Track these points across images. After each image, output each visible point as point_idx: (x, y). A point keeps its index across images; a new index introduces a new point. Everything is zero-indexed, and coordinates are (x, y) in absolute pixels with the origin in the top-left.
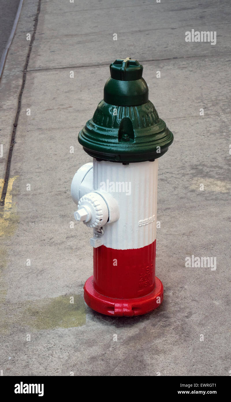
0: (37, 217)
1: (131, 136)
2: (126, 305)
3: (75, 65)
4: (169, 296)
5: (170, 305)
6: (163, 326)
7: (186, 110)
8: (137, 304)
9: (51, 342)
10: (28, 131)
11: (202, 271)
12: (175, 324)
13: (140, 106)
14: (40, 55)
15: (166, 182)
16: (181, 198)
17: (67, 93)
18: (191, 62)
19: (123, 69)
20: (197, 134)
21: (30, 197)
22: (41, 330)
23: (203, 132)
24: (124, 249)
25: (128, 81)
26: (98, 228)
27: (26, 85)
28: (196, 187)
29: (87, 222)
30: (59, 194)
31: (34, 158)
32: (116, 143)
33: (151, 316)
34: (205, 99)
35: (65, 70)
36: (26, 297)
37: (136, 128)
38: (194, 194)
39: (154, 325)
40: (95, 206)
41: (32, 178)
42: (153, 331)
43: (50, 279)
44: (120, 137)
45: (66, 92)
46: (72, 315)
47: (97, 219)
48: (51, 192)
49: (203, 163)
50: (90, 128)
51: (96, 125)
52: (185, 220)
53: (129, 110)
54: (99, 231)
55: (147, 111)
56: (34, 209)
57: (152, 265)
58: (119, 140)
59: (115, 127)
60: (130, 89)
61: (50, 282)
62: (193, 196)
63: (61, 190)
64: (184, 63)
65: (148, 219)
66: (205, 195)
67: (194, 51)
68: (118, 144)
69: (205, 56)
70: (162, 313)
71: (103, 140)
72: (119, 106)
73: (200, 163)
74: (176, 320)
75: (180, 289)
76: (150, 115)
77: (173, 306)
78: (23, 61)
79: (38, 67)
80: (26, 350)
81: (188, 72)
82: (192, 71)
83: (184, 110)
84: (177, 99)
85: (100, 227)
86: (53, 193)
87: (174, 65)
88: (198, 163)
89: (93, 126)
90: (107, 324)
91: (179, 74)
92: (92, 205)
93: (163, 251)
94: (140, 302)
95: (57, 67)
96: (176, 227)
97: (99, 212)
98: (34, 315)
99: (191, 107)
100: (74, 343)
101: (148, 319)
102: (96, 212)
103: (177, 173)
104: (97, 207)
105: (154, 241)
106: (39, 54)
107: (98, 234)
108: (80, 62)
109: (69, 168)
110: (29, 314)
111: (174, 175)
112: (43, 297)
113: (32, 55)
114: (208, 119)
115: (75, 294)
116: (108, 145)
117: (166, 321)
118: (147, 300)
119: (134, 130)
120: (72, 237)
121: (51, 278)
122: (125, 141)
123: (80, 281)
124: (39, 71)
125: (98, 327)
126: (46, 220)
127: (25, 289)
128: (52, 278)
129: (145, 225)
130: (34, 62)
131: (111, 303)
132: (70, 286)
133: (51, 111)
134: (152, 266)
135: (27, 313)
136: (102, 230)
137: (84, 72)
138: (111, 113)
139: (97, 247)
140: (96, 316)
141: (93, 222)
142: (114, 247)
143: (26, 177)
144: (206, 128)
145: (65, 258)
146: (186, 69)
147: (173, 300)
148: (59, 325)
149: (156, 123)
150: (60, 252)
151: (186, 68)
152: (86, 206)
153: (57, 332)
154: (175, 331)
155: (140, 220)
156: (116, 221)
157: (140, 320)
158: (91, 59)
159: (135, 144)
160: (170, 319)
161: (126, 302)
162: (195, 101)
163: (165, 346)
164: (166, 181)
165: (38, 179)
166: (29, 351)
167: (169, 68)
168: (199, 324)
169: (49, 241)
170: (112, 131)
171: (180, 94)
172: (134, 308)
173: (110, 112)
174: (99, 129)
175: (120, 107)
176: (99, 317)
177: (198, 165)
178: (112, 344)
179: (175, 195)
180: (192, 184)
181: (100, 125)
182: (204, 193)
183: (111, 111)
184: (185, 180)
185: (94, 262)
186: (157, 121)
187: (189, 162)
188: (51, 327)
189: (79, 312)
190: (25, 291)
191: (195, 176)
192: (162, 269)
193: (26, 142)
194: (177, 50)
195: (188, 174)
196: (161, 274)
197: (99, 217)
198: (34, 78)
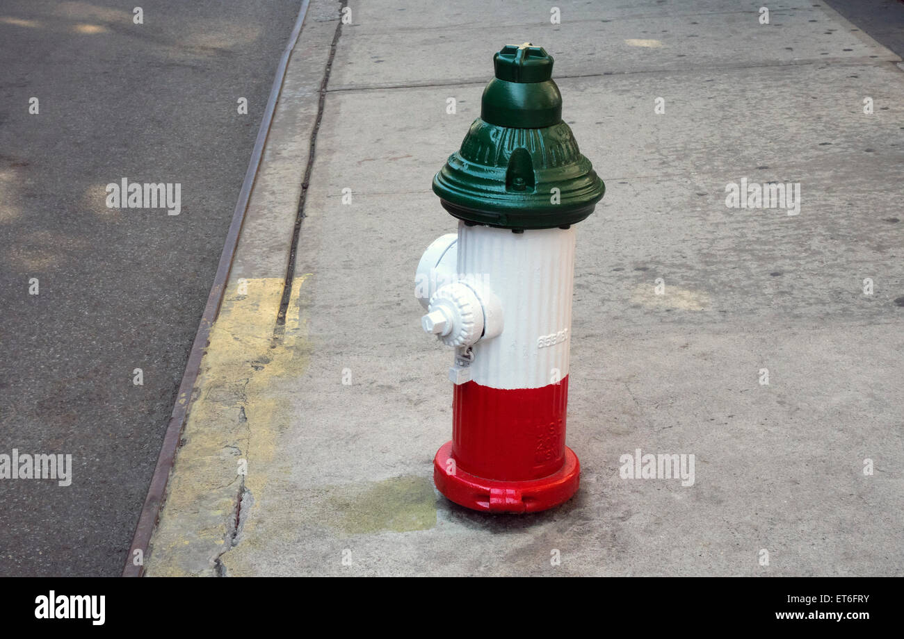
0: (346, 345)
1: (530, 181)
2: (511, 491)
3: (419, 83)
4: (590, 484)
5: (592, 498)
6: (578, 533)
7: (627, 165)
8: (532, 490)
9: (374, 555)
10: (329, 197)
11: (651, 442)
12: (600, 530)
13: (545, 129)
14: (350, 63)
15: (587, 291)
16: (616, 318)
17: (403, 132)
18: (638, 81)
19: (517, 62)
20: (647, 208)
21: (333, 310)
22: (355, 535)
23: (658, 206)
24: (510, 389)
25: (525, 84)
26: (464, 347)
27: (324, 116)
28: (644, 299)
29: (444, 337)
30: (386, 306)
31: (341, 244)
32: (502, 194)
33: (556, 516)
34: (664, 148)
35: (400, 91)
36: (327, 479)
37: (538, 167)
38: (639, 312)
39: (561, 531)
40: (461, 307)
41: (337, 277)
42: (560, 540)
43: (371, 449)
44: (510, 183)
45: (401, 130)
46: (412, 511)
47: (463, 330)
48: (371, 303)
49: (657, 259)
50: (455, 166)
51: (466, 162)
52: (622, 355)
53: (527, 135)
54: (466, 355)
55: (558, 137)
56: (341, 332)
57: (559, 420)
58: (507, 188)
59: (501, 164)
60: (529, 98)
61: (371, 454)
62: (636, 315)
63: (389, 299)
64: (625, 82)
65: (555, 335)
66: (660, 314)
67: (644, 61)
68: (506, 194)
69: (665, 72)
70: (577, 510)
71: (479, 186)
72: (508, 127)
73: (652, 259)
74: (601, 522)
75: (611, 472)
76: (564, 146)
77: (598, 499)
78: (319, 72)
79: (348, 85)
80: (327, 567)
81: (633, 100)
82: (640, 97)
83: (623, 165)
84: (610, 147)
85: (468, 345)
86: (375, 305)
87: (605, 85)
88: (649, 259)
89: (461, 163)
90: (475, 528)
91: (615, 102)
92: (455, 304)
93: (579, 407)
94: (537, 487)
95: (384, 85)
96: (605, 367)
97: (467, 317)
98: (342, 509)
99: (637, 161)
100: (416, 557)
101: (550, 521)
102: (462, 317)
103: (608, 274)
104: (464, 308)
105: (565, 376)
106: (349, 61)
107: (463, 361)
108: (428, 77)
109: (407, 263)
110: (333, 507)
111: (602, 279)
112: (358, 480)
113: (336, 64)
114: (667, 184)
115: (416, 476)
116: (488, 195)
117: (584, 524)
118: (550, 485)
119: (534, 171)
120: (412, 380)
121: (373, 448)
122: (517, 189)
123: (426, 454)
124: (351, 91)
125: (460, 531)
126: (363, 350)
127: (325, 465)
128: (375, 448)
129: (550, 346)
130: (340, 76)
131: (485, 488)
132: (408, 462)
133: (372, 162)
134: (561, 422)
135: (330, 506)
136: (470, 352)
137: (436, 95)
138: (493, 139)
139: (460, 384)
140: (455, 514)
141: (455, 336)
142: (493, 383)
143: (326, 277)
144: (665, 198)
145: (398, 416)
146: (629, 94)
147: (597, 490)
148: (387, 527)
149: (574, 160)
150: (388, 405)
151: (628, 91)
152: (443, 307)
153: (385, 538)
154: (600, 542)
155: (540, 335)
156: (497, 336)
157: (535, 521)
158: (448, 72)
159: (536, 195)
160: (590, 522)
161: (511, 487)
162: (645, 150)
163: (581, 566)
164: (587, 288)
165: (348, 279)
166: (333, 568)
167: (596, 90)
168: (645, 531)
169: (367, 387)
170: (494, 172)
171: (616, 138)
172: (525, 498)
173: (491, 137)
174: (471, 168)
175: (510, 130)
176: (460, 515)
177: (647, 263)
178: (484, 561)
179: (604, 312)
180: (636, 294)
181: (472, 160)
182: (658, 310)
183: (493, 136)
184: (623, 287)
185: (454, 413)
186: (576, 156)
187: (632, 256)
188: (373, 529)
189: (424, 505)
190: (324, 470)
191: (641, 281)
192: (578, 437)
193: (325, 215)
194: (613, 59)
195: (628, 278)
196: (576, 446)
197: (467, 326)
198: (339, 104)
